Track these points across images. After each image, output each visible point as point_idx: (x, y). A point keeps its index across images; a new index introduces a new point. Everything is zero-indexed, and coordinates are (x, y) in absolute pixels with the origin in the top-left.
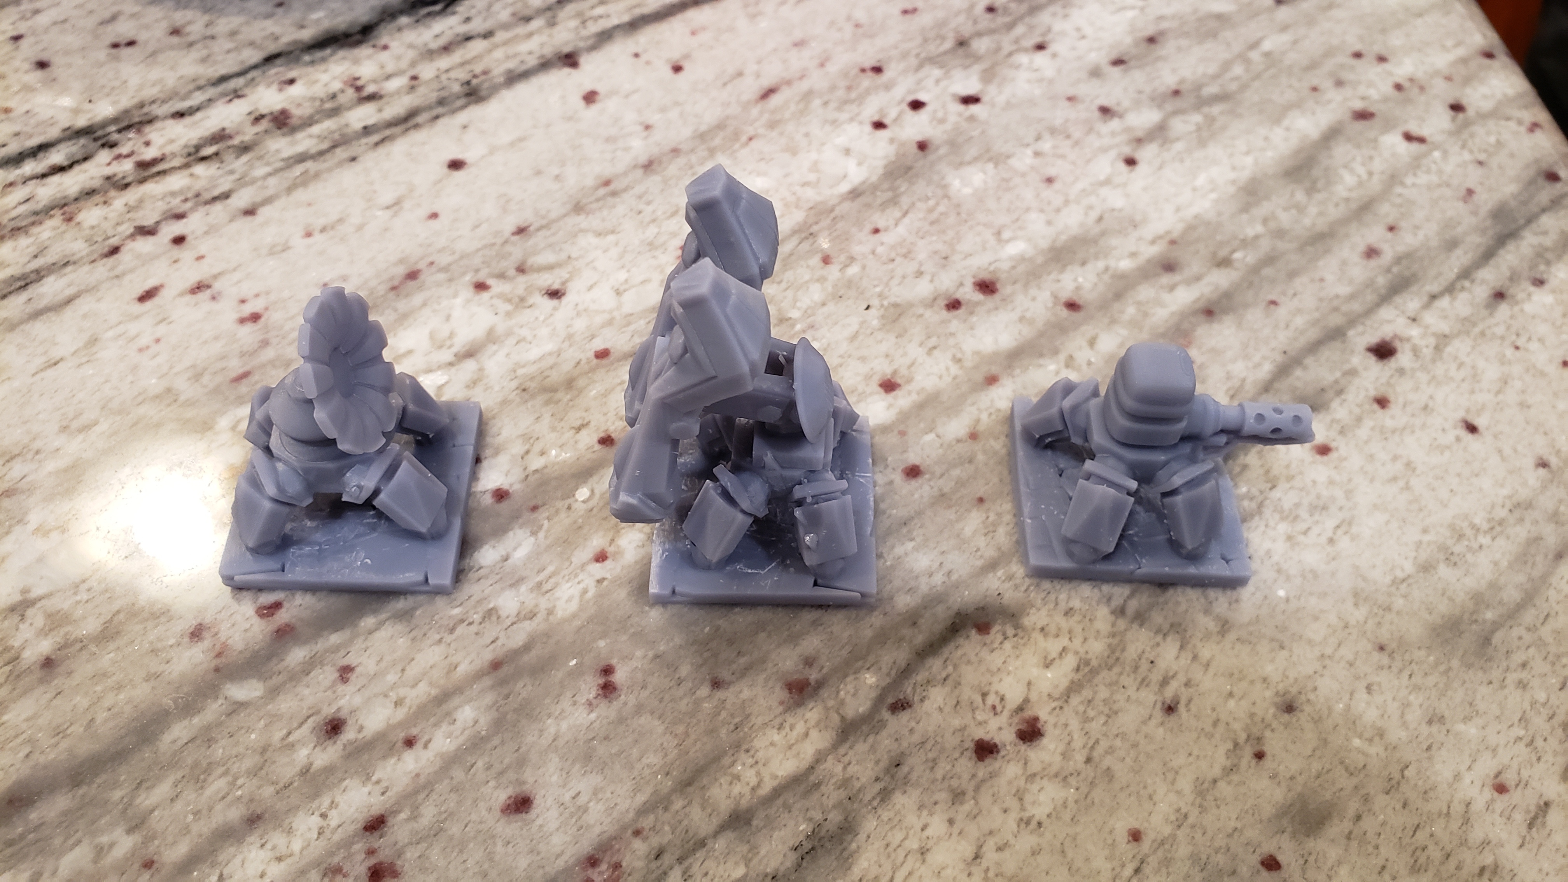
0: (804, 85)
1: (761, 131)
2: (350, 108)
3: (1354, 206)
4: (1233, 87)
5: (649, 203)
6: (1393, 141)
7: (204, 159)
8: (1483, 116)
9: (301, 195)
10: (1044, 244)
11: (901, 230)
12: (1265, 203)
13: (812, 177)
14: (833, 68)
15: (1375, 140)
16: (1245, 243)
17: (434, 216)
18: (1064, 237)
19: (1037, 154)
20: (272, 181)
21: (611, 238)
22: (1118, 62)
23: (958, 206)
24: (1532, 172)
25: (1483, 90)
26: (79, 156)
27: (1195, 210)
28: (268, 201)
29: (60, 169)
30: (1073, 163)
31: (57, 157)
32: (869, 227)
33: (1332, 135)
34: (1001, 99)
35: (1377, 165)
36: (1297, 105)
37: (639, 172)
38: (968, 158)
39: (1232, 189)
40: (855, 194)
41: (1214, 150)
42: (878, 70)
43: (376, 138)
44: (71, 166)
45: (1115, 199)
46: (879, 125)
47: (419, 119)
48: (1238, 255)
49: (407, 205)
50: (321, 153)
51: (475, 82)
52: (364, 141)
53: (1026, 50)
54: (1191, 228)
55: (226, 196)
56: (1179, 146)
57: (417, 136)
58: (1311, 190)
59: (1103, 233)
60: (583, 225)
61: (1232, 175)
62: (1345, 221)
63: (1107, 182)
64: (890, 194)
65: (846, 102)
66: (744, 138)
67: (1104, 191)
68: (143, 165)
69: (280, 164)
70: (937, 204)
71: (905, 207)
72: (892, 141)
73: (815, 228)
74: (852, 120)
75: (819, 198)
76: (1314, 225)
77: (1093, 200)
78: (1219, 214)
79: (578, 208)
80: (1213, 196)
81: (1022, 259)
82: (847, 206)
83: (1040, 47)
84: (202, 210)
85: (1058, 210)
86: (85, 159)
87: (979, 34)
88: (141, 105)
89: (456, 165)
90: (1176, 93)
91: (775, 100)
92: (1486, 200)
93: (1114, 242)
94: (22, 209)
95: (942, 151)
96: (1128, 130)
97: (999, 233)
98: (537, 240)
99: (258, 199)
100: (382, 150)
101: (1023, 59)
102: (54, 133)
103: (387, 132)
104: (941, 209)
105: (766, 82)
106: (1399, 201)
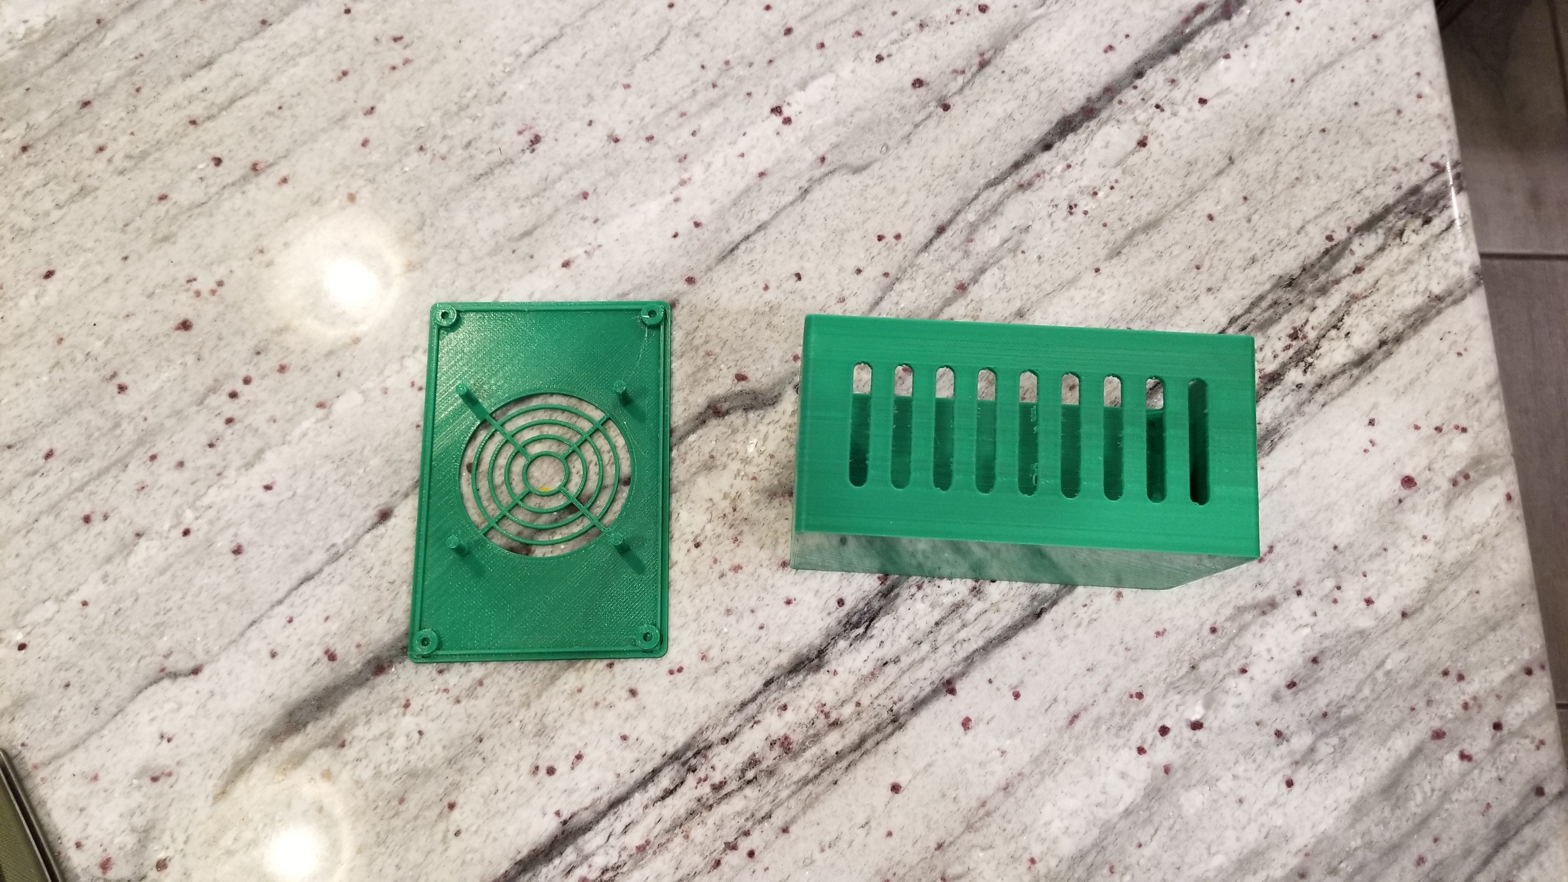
0: (1094, 712)
1: (1071, 756)
2: (825, 735)
3: (1417, 820)
4: (1361, 708)
5: (1009, 822)
6: (1452, 759)
7: (749, 782)
8: (1512, 734)
9: (812, 815)
10: (1234, 856)
11: (1154, 845)
12: (1365, 819)
13: (1102, 798)
14: (1113, 694)
15: (1441, 759)
16: (1350, 854)
17: (890, 834)
18: (1245, 851)
19: (1235, 777)
20: (793, 802)
21: (990, 852)
22: (1292, 685)
23: (1187, 824)
24: (1529, 787)
25: (1518, 708)
26: (677, 781)
27: (1322, 827)
28: (794, 820)
29: (669, 793)
30: (1256, 785)
31: (665, 781)
32: (1135, 843)
33: (1417, 752)
34: (1216, 724)
35: (1439, 784)
36: (1397, 726)
37: (1002, 793)
38: (1194, 781)
39: (1347, 807)
40: (1128, 812)
41: (1342, 772)
42: (1140, 696)
43: (845, 763)
44: (675, 789)
45: (1277, 819)
46: (1141, 750)
47: (868, 745)
48: (1343, 865)
49: (873, 824)
50: (816, 777)
51: (895, 708)
52: (839, 765)
53: (1233, 673)
54: (1319, 842)
55: (768, 816)
56: (1320, 768)
57: (869, 761)
58: (1395, 807)
59: (1268, 847)
60: (974, 842)
61: (1348, 794)
62: (1409, 834)
63: (1274, 803)
64: (1147, 813)
65: (1121, 728)
66: (1061, 763)
67: (1272, 811)
68: (716, 788)
69: (793, 787)
70: (1175, 822)
71: (1156, 825)
72: (1149, 765)
73: (1105, 843)
74: (1125, 745)
75: (1107, 817)
76: (1391, 837)
77: (1264, 819)
78: (1338, 829)
79: (970, 827)
80: (1335, 813)
81: (1221, 869)
82: (1123, 825)
83: (1244, 671)
84: (758, 827)
85: (1244, 828)
86: (682, 783)
87: (1205, 657)
88: (701, 732)
89: (895, 788)
90: (1325, 715)
91: (1079, 725)
92: (1497, 813)
93: (1274, 855)
94: (659, 827)
95: (1179, 775)
96: (1291, 753)
97: (1209, 849)
98: (950, 853)
99: (788, 819)
100: (851, 774)
101: (1231, 683)
102: (657, 760)
103: (851, 757)
104: (1177, 827)
105: (1072, 708)
106: (1444, 815)
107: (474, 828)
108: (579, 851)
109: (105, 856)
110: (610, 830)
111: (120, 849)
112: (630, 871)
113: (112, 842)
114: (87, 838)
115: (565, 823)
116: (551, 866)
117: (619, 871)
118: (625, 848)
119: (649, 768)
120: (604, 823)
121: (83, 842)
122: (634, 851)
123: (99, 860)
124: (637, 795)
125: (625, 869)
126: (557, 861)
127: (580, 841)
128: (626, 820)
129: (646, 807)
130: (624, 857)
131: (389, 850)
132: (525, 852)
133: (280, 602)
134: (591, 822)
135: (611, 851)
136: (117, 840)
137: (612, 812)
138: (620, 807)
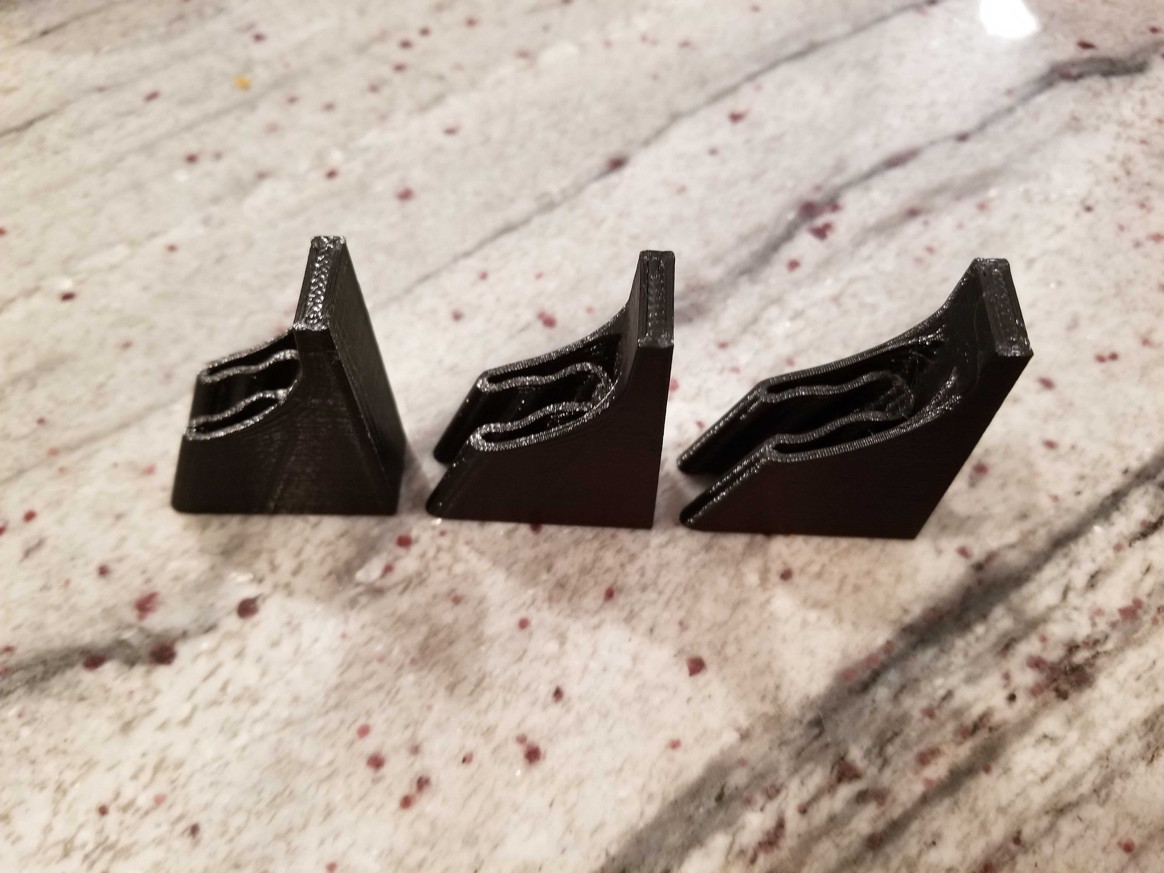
107: (815, 568)
108: (1016, 612)
109: (147, 590)
110: (1064, 581)
111: (176, 578)
112: (1120, 649)
113: (162, 568)
114: (120, 560)
115: (979, 567)
116: (970, 638)
117: (1100, 649)
118: (1100, 612)
119: (1105, 488)
120: (1049, 571)
121: (113, 566)
122: (1117, 617)
123: (135, 595)
124: (1097, 529)
125: (1109, 646)
126: (980, 629)
127: (1015, 598)
128: (1088, 568)
129: (1118, 548)
130: (1102, 625)
131: (664, 597)
132: (917, 611)
133: (467, 254)
134: (1026, 569)
135: (1075, 615)
136: (174, 566)
137: (1060, 553)
138: (1073, 546)
